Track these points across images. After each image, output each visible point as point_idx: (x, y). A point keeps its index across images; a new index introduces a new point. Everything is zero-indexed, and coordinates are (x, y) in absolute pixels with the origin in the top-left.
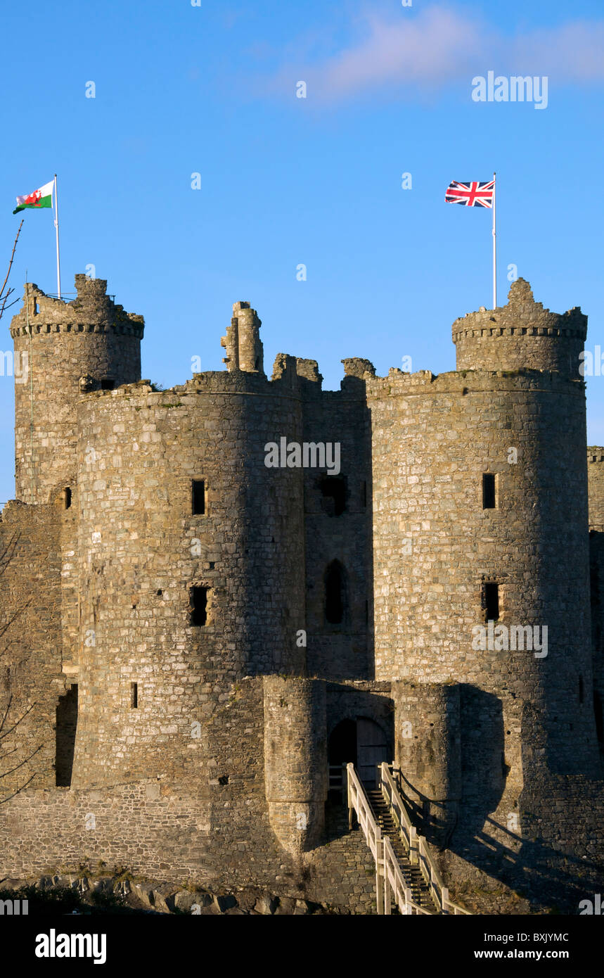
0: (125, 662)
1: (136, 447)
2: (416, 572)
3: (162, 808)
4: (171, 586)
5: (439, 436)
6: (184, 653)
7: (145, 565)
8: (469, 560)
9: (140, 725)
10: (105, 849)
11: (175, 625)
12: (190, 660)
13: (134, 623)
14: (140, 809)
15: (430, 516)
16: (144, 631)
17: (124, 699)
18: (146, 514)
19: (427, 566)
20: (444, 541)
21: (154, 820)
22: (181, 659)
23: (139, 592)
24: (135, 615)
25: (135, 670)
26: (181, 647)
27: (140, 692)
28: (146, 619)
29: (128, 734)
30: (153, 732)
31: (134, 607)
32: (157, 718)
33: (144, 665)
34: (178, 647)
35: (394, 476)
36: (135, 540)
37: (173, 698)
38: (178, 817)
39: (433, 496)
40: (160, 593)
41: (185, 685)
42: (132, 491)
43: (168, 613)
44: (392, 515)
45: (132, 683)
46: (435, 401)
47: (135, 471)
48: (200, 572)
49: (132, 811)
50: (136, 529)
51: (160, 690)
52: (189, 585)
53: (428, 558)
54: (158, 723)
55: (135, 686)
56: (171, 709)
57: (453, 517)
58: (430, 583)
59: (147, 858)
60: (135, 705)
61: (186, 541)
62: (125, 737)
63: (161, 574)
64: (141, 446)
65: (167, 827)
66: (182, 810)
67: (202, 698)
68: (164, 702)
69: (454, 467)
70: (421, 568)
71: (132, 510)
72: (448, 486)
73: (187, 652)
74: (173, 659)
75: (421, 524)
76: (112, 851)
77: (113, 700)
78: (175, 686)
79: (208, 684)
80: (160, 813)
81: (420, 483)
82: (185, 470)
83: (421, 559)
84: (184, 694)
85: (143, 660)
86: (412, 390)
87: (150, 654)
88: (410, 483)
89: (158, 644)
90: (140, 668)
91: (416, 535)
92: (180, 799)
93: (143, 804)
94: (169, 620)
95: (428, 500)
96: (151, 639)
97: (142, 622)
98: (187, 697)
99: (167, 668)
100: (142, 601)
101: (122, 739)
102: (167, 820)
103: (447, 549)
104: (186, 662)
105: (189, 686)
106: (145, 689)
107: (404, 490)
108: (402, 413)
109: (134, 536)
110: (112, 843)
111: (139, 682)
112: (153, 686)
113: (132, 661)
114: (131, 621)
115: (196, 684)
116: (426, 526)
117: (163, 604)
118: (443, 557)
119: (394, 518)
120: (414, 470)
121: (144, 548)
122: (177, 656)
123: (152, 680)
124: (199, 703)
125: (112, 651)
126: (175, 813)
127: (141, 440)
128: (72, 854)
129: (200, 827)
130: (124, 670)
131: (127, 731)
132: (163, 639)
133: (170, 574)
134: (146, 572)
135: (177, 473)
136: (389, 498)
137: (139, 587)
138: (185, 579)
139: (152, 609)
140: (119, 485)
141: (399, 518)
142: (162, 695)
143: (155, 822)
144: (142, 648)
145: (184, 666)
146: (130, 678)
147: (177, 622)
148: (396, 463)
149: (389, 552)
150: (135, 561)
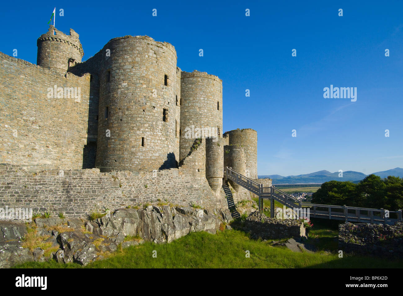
0: (139, 129)
1: (147, 56)
2: (202, 122)
3: (179, 179)
4: (158, 106)
5: (209, 89)
6: (161, 130)
7: (148, 97)
8: (215, 121)
9: (145, 152)
10: (160, 195)
11: (158, 119)
12: (162, 132)
13: (143, 116)
14: (171, 180)
15: (207, 108)
16: (147, 119)
17: (138, 143)
18: (149, 80)
19: (205, 121)
20: (210, 115)
21: (177, 184)
22: (160, 131)
23: (146, 105)
24: (144, 114)
25: (143, 133)
26: (160, 127)
27: (145, 140)
28: (148, 115)
29: (140, 155)
30: (150, 155)
31: (144, 111)
32: (151, 150)
33: (147, 131)
34: (159, 127)
35: (196, 97)
36: (145, 88)
37: (157, 144)
38: (186, 183)
39: (208, 103)
40: (154, 107)
41: (161, 140)
42: (144, 71)
43: (156, 115)
44: (194, 107)
45: (142, 137)
46: (208, 80)
47: (146, 64)
48: (166, 104)
49: (168, 180)
50: (145, 84)
51: (153, 141)
52: (163, 107)
53: (206, 119)
54: (152, 152)
55: (143, 139)
56: (156, 148)
57: (212, 110)
58: (206, 125)
59: (177, 198)
60: (143, 145)
61: (163, 93)
62: (138, 156)
63: (154, 101)
64: (149, 56)
65: (183, 186)
66: (187, 180)
67: (166, 145)
68: (154, 145)
69: (212, 98)
70: (204, 121)
71: (144, 77)
72: (211, 102)
73: (162, 129)
74: (158, 131)
75: (204, 110)
76: (163, 196)
77: (132, 143)
78: (158, 140)
79: (167, 141)
80: (179, 181)
81: (204, 100)
82: (163, 70)
83: (204, 119)
84: (161, 143)
85: (147, 130)
86: (202, 76)
87: (149, 128)
88: (201, 99)
89: (152, 125)
90: (145, 132)
91: (203, 112)
92: (186, 176)
93: (172, 178)
94: (157, 117)
95: (206, 104)
96: (150, 123)
97: (147, 116)
98: (161, 144)
99: (155, 133)
100: (147, 109)
101: (138, 157)
102: (182, 184)
103: (210, 117)
104: (161, 133)
105: (162, 141)
106: (147, 140)
107: (199, 101)
108: (199, 82)
109: (145, 86)
110: (162, 193)
111: (145, 137)
112: (150, 139)
113: (142, 129)
114: (142, 115)
115: (164, 140)
116: (206, 111)
117: (155, 111)
118: (210, 119)
119: (195, 108)
120: (202, 96)
121: (149, 91)
122: (159, 130)
123: (150, 137)
124: (164, 147)
125: (132, 125)
126: (185, 181)
127: (149, 55)
128: (146, 197)
129: (194, 186)
130: (138, 132)
131: (140, 154)
132: (154, 123)
133: (157, 102)
134: (149, 99)
135: (161, 70)
136: (193, 103)
137: (146, 104)
138: (162, 105)
139: (151, 112)
140: (138, 68)
141: (197, 108)
142: (153, 143)
143: (178, 184)
144: (146, 125)
145: (161, 134)
146: (141, 135)
147: (159, 118)
148: (196, 94)
149: (193, 116)
150: (145, 95)
